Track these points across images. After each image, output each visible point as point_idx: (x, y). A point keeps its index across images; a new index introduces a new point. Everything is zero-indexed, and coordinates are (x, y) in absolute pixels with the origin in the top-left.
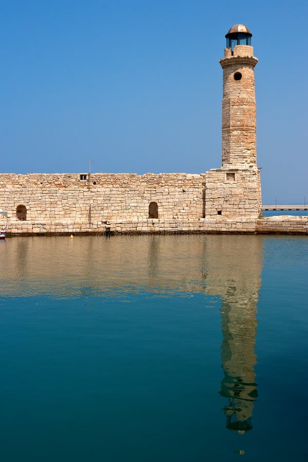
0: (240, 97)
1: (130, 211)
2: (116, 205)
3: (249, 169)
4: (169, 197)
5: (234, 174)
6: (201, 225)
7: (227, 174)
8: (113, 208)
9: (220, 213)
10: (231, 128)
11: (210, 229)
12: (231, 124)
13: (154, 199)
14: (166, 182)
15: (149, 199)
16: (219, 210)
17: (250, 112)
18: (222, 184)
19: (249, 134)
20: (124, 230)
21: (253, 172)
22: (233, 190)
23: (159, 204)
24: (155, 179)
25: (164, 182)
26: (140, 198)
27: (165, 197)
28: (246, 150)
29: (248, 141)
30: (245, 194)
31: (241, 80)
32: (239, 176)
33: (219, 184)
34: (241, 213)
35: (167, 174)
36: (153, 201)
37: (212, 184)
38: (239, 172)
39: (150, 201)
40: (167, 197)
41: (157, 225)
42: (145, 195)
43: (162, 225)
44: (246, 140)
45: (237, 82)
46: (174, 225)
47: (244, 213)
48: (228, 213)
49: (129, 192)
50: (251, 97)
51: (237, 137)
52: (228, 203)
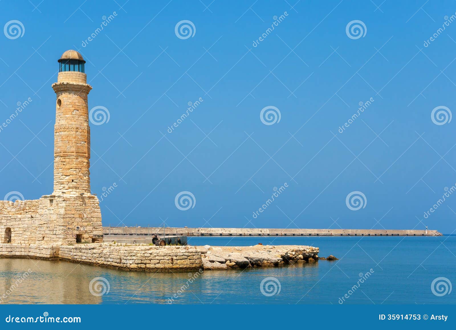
0: (60, 124)
3: (62, 195)
4: (20, 222)
5: (53, 200)
6: (29, 250)
7: (50, 200)
9: (43, 239)
10: (55, 155)
12: (55, 151)
13: (9, 225)
14: (30, 208)
15: (5, 224)
16: (43, 236)
18: (47, 210)
19: (67, 160)
21: (63, 198)
22: (51, 216)
23: (12, 230)
27: (17, 223)
28: (64, 177)
30: (58, 219)
31: (60, 107)
32: (55, 202)
33: (45, 210)
34: (54, 239)
35: (31, 201)
36: (8, 227)
37: (42, 210)
38: (56, 198)
39: (6, 227)
44: (64, 166)
45: (58, 109)
50: (71, 123)
51: (57, 164)
52: (49, 228)
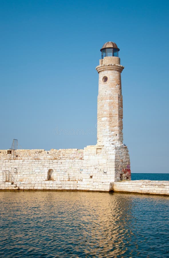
0: (106, 94)
1: (35, 175)
2: (26, 171)
4: (61, 165)
5: (101, 149)
6: (79, 186)
8: (24, 173)
12: (100, 113)
13: (51, 167)
15: (48, 167)
16: (91, 175)
17: (113, 104)
19: (113, 120)
20: (25, 188)
22: (100, 161)
23: (54, 171)
24: (56, 153)
25: (62, 155)
26: (42, 166)
27: (59, 166)
28: (111, 132)
29: (112, 125)
30: (107, 163)
31: (107, 82)
33: (91, 156)
37: (88, 156)
38: (104, 147)
39: (49, 169)
40: (60, 165)
41: (48, 186)
42: (45, 164)
43: (51, 186)
45: (104, 83)
46: (60, 186)
48: (96, 177)
49: (35, 162)
51: (104, 123)
52: (97, 170)
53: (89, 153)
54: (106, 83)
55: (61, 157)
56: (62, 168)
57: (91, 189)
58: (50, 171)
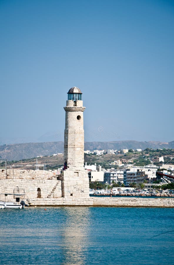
0: (80, 130)
1: (30, 193)
4: (45, 185)
5: (78, 172)
6: (64, 201)
7: (74, 172)
9: (71, 195)
10: (76, 147)
11: (69, 204)
12: (76, 144)
16: (71, 193)
22: (78, 182)
23: (41, 189)
25: (37, 175)
27: (43, 185)
32: (81, 174)
33: (71, 178)
36: (39, 187)
37: (67, 178)
38: (80, 171)
39: (37, 187)
42: (35, 184)
47: (84, 195)
48: (76, 195)
49: (29, 182)
51: (78, 152)
52: (76, 189)
53: (68, 175)
54: (80, 121)
55: (37, 177)
56: (46, 187)
57: (77, 204)
58: (39, 190)
